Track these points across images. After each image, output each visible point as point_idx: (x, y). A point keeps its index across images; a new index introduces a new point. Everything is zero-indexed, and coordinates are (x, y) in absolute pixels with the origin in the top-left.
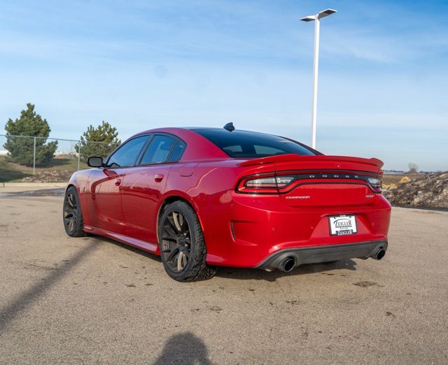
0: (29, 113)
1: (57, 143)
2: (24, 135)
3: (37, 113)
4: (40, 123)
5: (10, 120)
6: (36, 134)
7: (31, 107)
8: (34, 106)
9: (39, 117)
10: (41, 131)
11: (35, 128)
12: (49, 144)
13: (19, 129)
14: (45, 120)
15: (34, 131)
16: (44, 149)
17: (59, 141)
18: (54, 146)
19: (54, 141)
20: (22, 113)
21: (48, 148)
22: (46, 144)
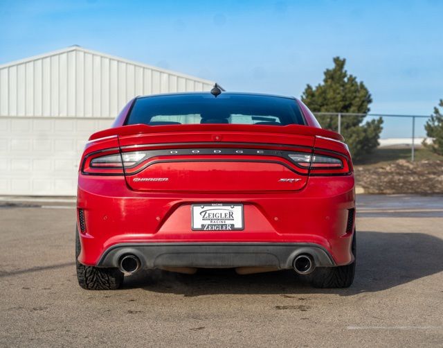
0: (336, 75)
1: (381, 121)
2: (327, 111)
3: (349, 74)
4: (353, 88)
5: (309, 87)
6: (346, 108)
7: (340, 63)
8: (344, 61)
9: (352, 79)
10: (353, 102)
11: (344, 98)
12: (368, 124)
13: (319, 103)
14: (362, 83)
15: (341, 104)
16: (358, 133)
17: (384, 118)
18: (377, 127)
19: (377, 118)
20: (325, 74)
21: (365, 131)
22: (363, 124)
